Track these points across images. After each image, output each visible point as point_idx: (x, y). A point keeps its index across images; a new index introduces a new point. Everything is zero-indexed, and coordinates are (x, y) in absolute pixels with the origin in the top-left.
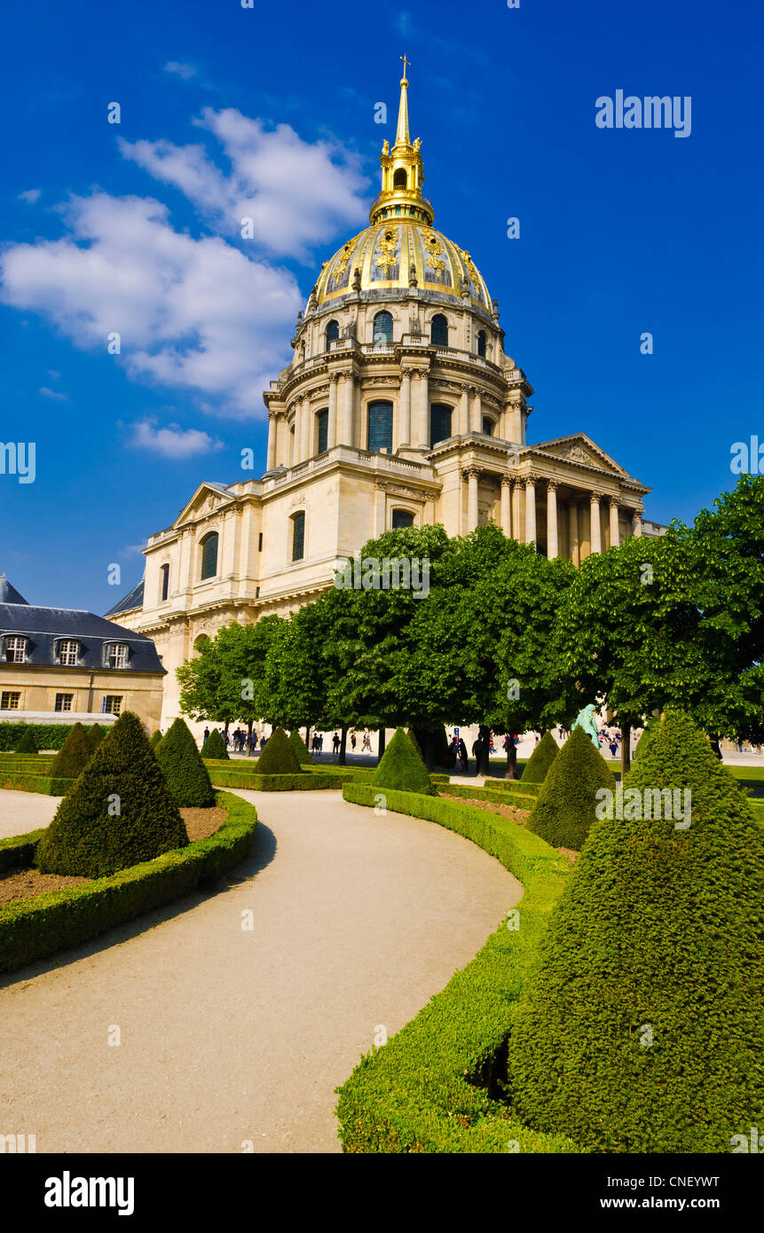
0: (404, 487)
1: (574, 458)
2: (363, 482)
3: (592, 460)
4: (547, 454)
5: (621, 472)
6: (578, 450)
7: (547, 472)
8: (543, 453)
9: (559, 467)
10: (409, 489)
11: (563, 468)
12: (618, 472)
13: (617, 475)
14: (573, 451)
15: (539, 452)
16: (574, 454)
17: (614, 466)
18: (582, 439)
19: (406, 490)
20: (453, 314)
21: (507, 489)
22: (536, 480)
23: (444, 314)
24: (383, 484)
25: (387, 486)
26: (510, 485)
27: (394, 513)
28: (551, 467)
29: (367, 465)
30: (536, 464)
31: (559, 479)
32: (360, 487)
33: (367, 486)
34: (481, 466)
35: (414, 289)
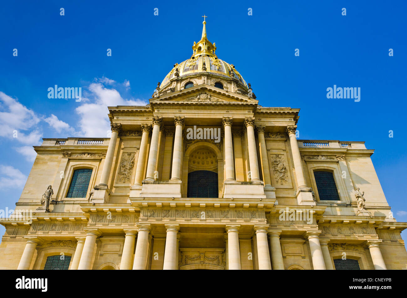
0: (84, 154)
1: (199, 101)
2: (54, 156)
3: (220, 100)
4: (171, 102)
5: (249, 101)
6: (203, 96)
7: (169, 114)
8: (163, 102)
9: (184, 109)
10: (88, 154)
11: (188, 109)
12: (246, 101)
13: (245, 103)
14: (198, 97)
15: (158, 102)
16: (199, 99)
17: (240, 98)
18: (206, 89)
19: (86, 155)
20: (196, 80)
21: (145, 134)
22: (158, 120)
23: (191, 81)
24: (67, 154)
25: (71, 155)
26: (150, 129)
27: (76, 170)
28: (176, 111)
29: (58, 146)
30: (162, 111)
31: (183, 116)
32: (51, 159)
33: (57, 158)
34: (119, 123)
35: (176, 77)
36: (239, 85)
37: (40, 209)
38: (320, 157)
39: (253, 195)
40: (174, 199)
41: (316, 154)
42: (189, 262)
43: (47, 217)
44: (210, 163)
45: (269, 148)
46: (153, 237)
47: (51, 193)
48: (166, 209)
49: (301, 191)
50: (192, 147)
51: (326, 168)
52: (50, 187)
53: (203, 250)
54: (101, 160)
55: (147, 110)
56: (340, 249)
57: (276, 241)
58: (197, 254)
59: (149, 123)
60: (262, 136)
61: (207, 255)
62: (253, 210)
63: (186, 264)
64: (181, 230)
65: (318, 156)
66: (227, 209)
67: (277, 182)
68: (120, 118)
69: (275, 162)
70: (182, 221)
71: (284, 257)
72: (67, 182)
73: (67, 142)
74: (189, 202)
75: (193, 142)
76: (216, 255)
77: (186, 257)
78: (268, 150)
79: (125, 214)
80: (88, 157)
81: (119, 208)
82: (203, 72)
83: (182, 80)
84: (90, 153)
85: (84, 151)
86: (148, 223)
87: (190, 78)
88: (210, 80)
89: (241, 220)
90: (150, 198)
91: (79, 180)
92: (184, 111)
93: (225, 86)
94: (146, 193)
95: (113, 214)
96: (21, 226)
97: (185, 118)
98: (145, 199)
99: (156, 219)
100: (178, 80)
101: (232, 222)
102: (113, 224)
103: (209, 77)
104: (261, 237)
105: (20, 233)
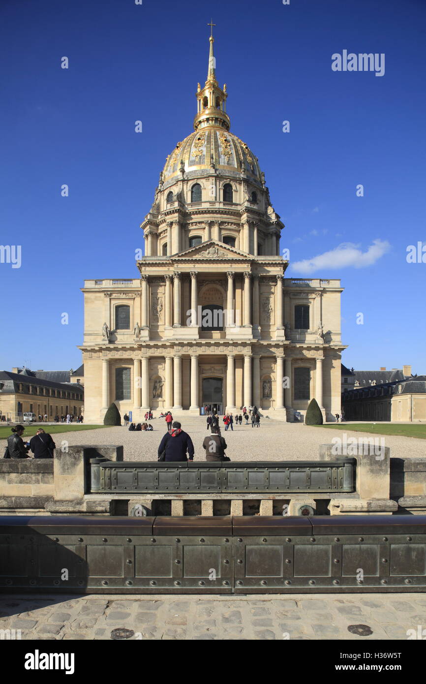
2: (97, 295)
6: (212, 251)
7: (188, 268)
9: (197, 263)
10: (124, 294)
11: (200, 263)
12: (246, 256)
19: (122, 295)
20: (204, 180)
21: (168, 283)
22: (178, 275)
23: (198, 182)
24: (108, 294)
25: (111, 295)
26: (172, 280)
27: (117, 308)
28: (191, 265)
29: (97, 286)
30: (180, 266)
31: (197, 271)
32: (96, 298)
33: (100, 297)
34: (147, 274)
35: (181, 174)
36: (250, 184)
37: (103, 340)
38: (302, 294)
39: (244, 335)
40: (195, 340)
41: (300, 292)
42: (205, 372)
43: (110, 346)
44: (218, 298)
45: (261, 292)
46: (182, 359)
47: (106, 328)
48: (190, 345)
49: (278, 329)
50: (204, 288)
51: (304, 304)
52: (105, 324)
53: (213, 365)
54: (134, 299)
55: (168, 262)
56: (300, 362)
57: (257, 362)
58: (209, 368)
59: (171, 274)
60: (256, 284)
61: (215, 368)
62: (244, 345)
64: (198, 358)
65: (301, 293)
66: (227, 345)
67: (264, 320)
68: (148, 269)
69: (265, 304)
70: (201, 351)
71: (261, 369)
72: (113, 317)
73: (104, 282)
74: (204, 342)
75: (205, 284)
76: (221, 368)
77: (203, 369)
78: (260, 294)
79: (164, 346)
80: (124, 296)
81: (160, 344)
82: (211, 172)
83: (188, 180)
84: (125, 292)
85: (120, 292)
86: (180, 354)
87: (197, 179)
88: (218, 183)
89: (236, 351)
90: (180, 339)
91: (122, 316)
92: (197, 265)
93: (234, 188)
94: (177, 335)
95: (156, 346)
96: (93, 351)
97: (199, 273)
98: (177, 340)
99: (185, 351)
100: (183, 181)
101: (230, 353)
102: (157, 353)
103: (218, 178)
104: (247, 361)
105: (94, 355)
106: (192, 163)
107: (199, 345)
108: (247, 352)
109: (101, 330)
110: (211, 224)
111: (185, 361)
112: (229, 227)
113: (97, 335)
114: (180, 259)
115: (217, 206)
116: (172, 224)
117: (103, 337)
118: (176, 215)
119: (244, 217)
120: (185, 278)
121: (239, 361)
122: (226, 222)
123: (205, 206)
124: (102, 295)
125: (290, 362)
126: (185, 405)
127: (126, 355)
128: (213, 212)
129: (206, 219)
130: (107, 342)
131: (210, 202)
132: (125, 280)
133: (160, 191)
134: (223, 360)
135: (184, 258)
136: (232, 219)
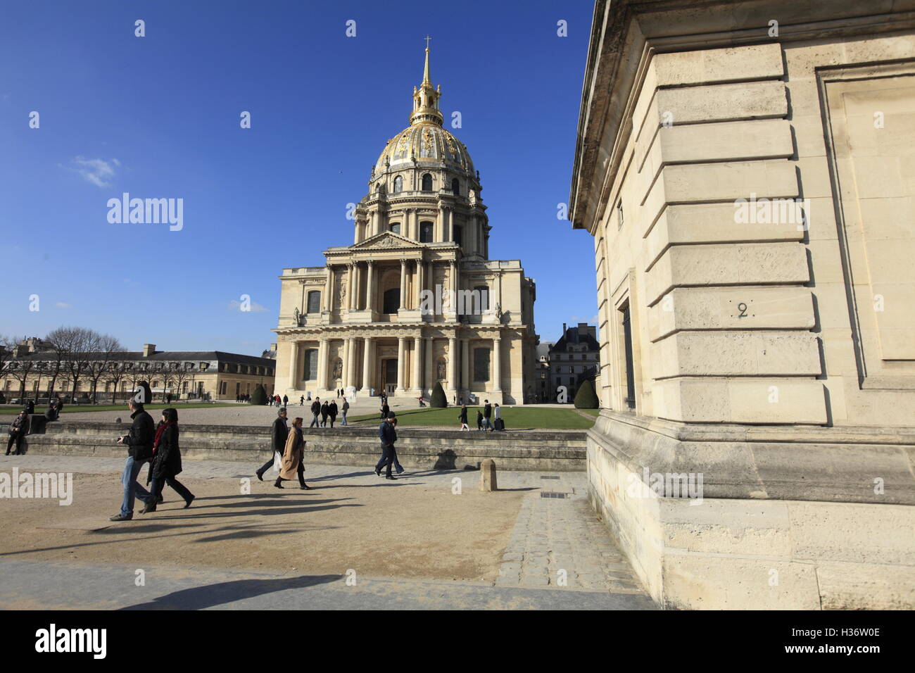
1: (384, 245)
2: (293, 282)
3: (399, 242)
4: (364, 248)
6: (387, 240)
7: (365, 257)
9: (373, 252)
11: (376, 252)
13: (415, 246)
16: (383, 243)
18: (389, 234)
19: (314, 281)
20: (405, 173)
21: (348, 271)
22: (356, 263)
23: (401, 174)
24: (302, 281)
25: (304, 282)
26: (351, 268)
27: (310, 293)
28: (368, 255)
29: (294, 274)
30: (358, 255)
31: (372, 259)
32: (292, 285)
33: (295, 284)
34: (331, 263)
35: (386, 167)
36: (449, 173)
37: (294, 324)
38: (481, 275)
39: (414, 318)
40: (368, 323)
43: (299, 329)
45: (437, 276)
47: (298, 312)
48: (363, 328)
51: (484, 285)
52: (297, 308)
53: (391, 347)
54: (324, 286)
55: (349, 252)
56: (478, 342)
57: (429, 344)
59: (351, 263)
60: (431, 269)
61: (388, 349)
62: (413, 327)
63: (382, 355)
64: (373, 340)
66: (398, 327)
70: (373, 334)
71: (434, 351)
72: (306, 302)
73: (300, 270)
74: (375, 325)
77: (382, 351)
78: (436, 278)
79: (342, 330)
80: (316, 283)
81: (338, 327)
82: (411, 165)
83: (391, 173)
84: (317, 279)
85: (313, 279)
86: (354, 337)
87: (399, 171)
88: (417, 174)
89: (406, 334)
90: (353, 323)
91: (313, 300)
92: (373, 254)
93: (433, 177)
94: (352, 319)
95: (335, 330)
96: (285, 333)
97: (374, 261)
98: (350, 323)
99: (358, 334)
100: (387, 174)
101: (401, 335)
102: (336, 336)
103: (417, 169)
104: (417, 343)
105: (287, 337)
106: (397, 157)
107: (371, 328)
108: (416, 334)
109: (292, 313)
110: (408, 212)
111: (359, 343)
112: (426, 213)
113: (290, 318)
114: (358, 249)
115: (415, 195)
116: (373, 213)
117: (293, 321)
118: (377, 205)
119: (440, 204)
120: (362, 265)
121: (409, 343)
122: (423, 209)
123: (404, 195)
124: (297, 282)
125: (467, 344)
126: (358, 387)
127: (312, 338)
128: (409, 201)
129: (404, 208)
130: (296, 325)
131: (408, 192)
132: (317, 268)
133: (371, 183)
134: (394, 342)
135: (361, 249)
136: (429, 205)
